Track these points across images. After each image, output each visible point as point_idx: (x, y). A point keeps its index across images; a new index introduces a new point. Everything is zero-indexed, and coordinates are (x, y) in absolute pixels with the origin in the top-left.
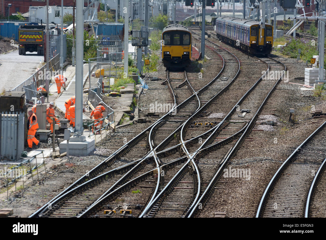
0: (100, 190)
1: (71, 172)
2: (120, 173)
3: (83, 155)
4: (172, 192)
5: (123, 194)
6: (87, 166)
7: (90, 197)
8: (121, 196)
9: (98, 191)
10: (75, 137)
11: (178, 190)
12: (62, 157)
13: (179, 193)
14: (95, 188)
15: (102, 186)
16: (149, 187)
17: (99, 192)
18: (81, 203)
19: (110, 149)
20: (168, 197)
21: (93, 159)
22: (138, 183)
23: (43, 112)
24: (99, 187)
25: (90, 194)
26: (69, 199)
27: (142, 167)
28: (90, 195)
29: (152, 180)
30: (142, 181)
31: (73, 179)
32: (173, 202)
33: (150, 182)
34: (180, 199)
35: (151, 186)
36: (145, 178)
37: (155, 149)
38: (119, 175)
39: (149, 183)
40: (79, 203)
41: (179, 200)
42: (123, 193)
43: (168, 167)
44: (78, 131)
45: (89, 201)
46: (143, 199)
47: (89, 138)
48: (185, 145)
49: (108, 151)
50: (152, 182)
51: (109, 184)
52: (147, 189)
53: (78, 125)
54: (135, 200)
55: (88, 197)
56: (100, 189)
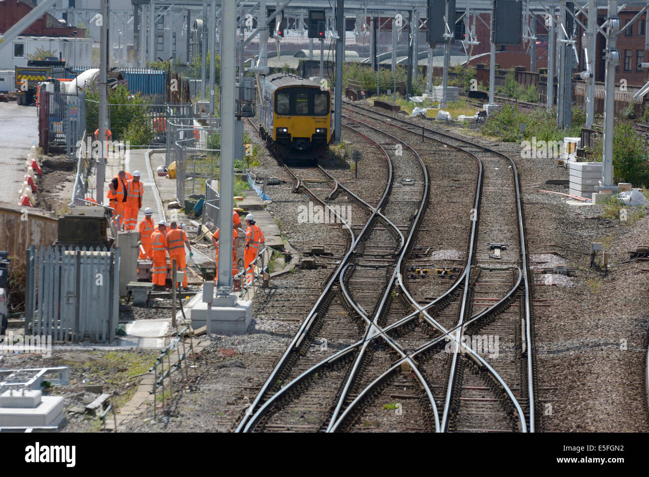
0: (314, 403)
1: (239, 366)
2: (334, 370)
3: (237, 333)
4: (461, 408)
5: (366, 410)
6: (259, 355)
7: (305, 416)
8: (364, 414)
9: (313, 404)
10: (219, 296)
11: (469, 404)
12: (199, 335)
13: (473, 409)
14: (303, 398)
15: (316, 395)
16: (409, 398)
17: (315, 406)
18: (295, 428)
19: (283, 320)
20: (458, 417)
21: (264, 341)
22: (383, 390)
23: (132, 247)
24: (310, 396)
25: (303, 409)
26: (268, 419)
27: (370, 356)
28: (304, 413)
29: (406, 384)
30: (388, 385)
31: (250, 379)
32: (475, 428)
33: (404, 386)
34: (483, 421)
35: (411, 396)
36: (391, 379)
37: (375, 321)
38: (334, 373)
39: (403, 389)
40: (292, 427)
41: (484, 424)
42: (366, 408)
43: (422, 357)
44: (223, 285)
45: (309, 423)
46: (413, 422)
47: (241, 298)
48: (428, 313)
49: (280, 325)
50: (409, 388)
51: (325, 391)
52: (408, 401)
53: (225, 274)
54: (399, 423)
55: (302, 417)
56: (315, 400)
